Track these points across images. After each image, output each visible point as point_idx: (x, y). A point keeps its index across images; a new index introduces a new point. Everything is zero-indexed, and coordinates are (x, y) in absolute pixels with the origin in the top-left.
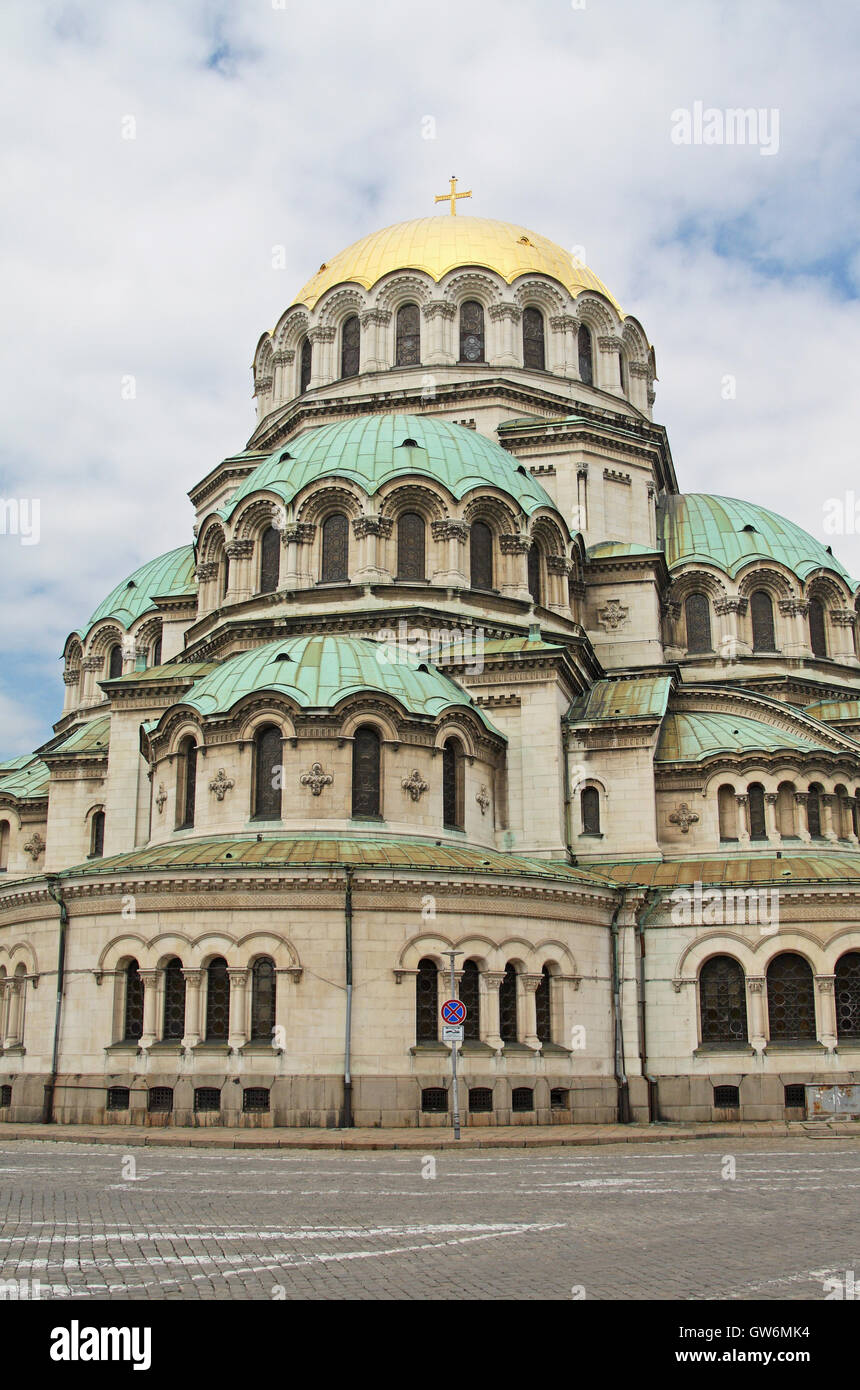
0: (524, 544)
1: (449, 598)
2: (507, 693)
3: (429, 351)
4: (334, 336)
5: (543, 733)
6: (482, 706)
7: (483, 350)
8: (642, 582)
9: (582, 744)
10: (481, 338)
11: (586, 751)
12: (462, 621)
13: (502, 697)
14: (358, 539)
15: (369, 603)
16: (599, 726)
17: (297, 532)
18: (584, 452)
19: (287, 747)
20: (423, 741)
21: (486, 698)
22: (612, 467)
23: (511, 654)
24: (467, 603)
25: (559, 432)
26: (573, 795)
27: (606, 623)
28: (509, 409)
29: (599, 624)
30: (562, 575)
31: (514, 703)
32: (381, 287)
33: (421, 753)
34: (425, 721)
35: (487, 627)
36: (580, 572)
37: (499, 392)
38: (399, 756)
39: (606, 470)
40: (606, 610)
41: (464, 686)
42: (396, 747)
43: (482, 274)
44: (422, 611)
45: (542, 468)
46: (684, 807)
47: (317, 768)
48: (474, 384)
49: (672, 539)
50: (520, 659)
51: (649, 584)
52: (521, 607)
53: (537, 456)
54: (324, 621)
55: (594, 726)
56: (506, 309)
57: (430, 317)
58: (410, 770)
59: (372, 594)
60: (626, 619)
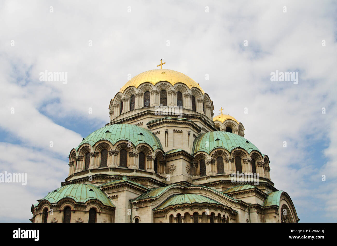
0: (134, 154)
1: (110, 170)
2: (115, 194)
3: (136, 106)
4: (118, 106)
5: (122, 204)
6: (111, 198)
7: (150, 103)
8: (179, 159)
9: (135, 206)
10: (149, 100)
11: (136, 208)
12: (111, 176)
13: (114, 196)
14: (91, 158)
15: (88, 175)
16: (138, 201)
17: (79, 158)
18: (167, 126)
19: (49, 213)
20: (82, 209)
21: (111, 196)
22: (176, 129)
23: (115, 184)
24: (115, 171)
25: (160, 122)
26: (133, 221)
27: (171, 171)
28: (151, 118)
29: (169, 172)
30: (151, 160)
31: (116, 197)
32: (125, 92)
33: (82, 213)
34: (82, 204)
35: (119, 177)
36: (164, 159)
37: (148, 114)
38: (75, 214)
39: (174, 130)
40: (171, 168)
41: (107, 193)
42: (74, 212)
43: (148, 84)
44: (99, 175)
45: (157, 132)
47: (54, 218)
48: (142, 113)
49: (197, 145)
50: (117, 185)
51: (181, 159)
52: (132, 171)
53: (156, 129)
55: (137, 201)
56: (154, 92)
57: (136, 97)
58: (78, 217)
59: (91, 172)
60: (175, 170)
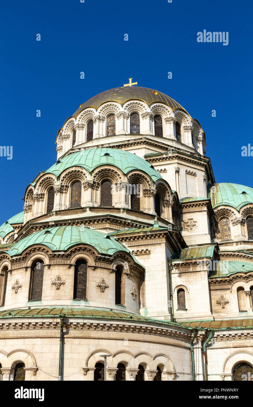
0: (153, 193)
1: (121, 212)
2: (144, 248)
3: (119, 130)
4: (84, 128)
5: (160, 265)
6: (134, 254)
7: (139, 130)
8: (202, 211)
9: (177, 270)
10: (138, 125)
11: (179, 273)
12: (127, 221)
13: (142, 250)
14: (85, 190)
15: (89, 214)
16: (184, 262)
17: (61, 188)
18: (178, 163)
19: (46, 268)
20: (106, 266)
21: (136, 251)
22: (189, 169)
23: (146, 232)
24: (129, 215)
25: (168, 156)
26: (173, 292)
27: (188, 228)
28: (149, 149)
29: (185, 228)
30: (169, 207)
31: (147, 253)
32: (100, 108)
33: (106, 271)
34: (107, 257)
36: (177, 208)
37: (144, 143)
38: (95, 272)
39: (187, 171)
40: (188, 223)
41: (126, 246)
42: (94, 268)
43: (138, 102)
44: (109, 216)
45: (161, 170)
46: (222, 297)
47: (58, 277)
48: (135, 140)
49: (214, 197)
50: (149, 234)
51: (205, 212)
52: (152, 217)
53: (159, 165)
54: (70, 222)
55: (182, 262)
56: (148, 114)
57: (119, 118)
58: (100, 279)
59: (89, 210)
60: (196, 226)
